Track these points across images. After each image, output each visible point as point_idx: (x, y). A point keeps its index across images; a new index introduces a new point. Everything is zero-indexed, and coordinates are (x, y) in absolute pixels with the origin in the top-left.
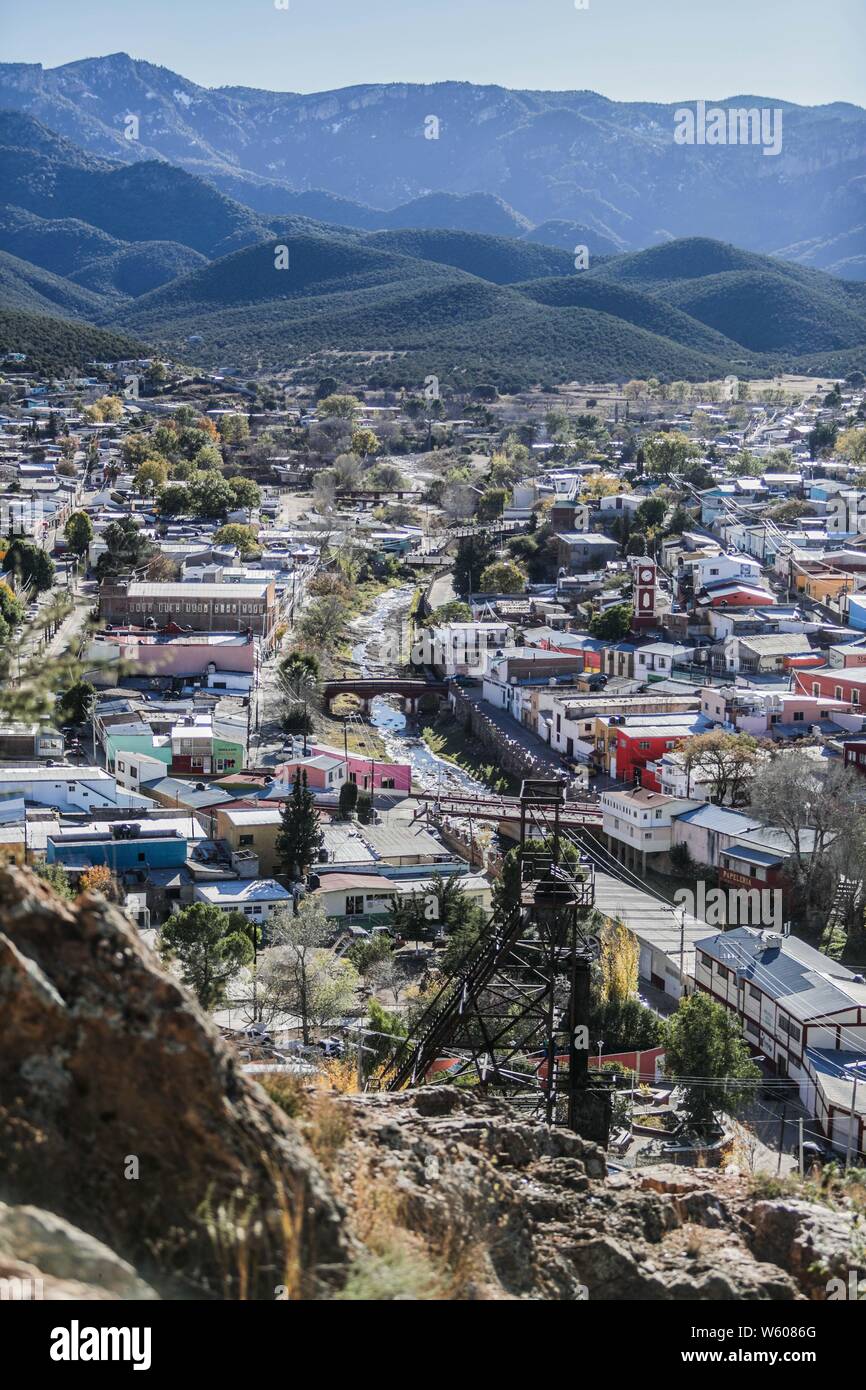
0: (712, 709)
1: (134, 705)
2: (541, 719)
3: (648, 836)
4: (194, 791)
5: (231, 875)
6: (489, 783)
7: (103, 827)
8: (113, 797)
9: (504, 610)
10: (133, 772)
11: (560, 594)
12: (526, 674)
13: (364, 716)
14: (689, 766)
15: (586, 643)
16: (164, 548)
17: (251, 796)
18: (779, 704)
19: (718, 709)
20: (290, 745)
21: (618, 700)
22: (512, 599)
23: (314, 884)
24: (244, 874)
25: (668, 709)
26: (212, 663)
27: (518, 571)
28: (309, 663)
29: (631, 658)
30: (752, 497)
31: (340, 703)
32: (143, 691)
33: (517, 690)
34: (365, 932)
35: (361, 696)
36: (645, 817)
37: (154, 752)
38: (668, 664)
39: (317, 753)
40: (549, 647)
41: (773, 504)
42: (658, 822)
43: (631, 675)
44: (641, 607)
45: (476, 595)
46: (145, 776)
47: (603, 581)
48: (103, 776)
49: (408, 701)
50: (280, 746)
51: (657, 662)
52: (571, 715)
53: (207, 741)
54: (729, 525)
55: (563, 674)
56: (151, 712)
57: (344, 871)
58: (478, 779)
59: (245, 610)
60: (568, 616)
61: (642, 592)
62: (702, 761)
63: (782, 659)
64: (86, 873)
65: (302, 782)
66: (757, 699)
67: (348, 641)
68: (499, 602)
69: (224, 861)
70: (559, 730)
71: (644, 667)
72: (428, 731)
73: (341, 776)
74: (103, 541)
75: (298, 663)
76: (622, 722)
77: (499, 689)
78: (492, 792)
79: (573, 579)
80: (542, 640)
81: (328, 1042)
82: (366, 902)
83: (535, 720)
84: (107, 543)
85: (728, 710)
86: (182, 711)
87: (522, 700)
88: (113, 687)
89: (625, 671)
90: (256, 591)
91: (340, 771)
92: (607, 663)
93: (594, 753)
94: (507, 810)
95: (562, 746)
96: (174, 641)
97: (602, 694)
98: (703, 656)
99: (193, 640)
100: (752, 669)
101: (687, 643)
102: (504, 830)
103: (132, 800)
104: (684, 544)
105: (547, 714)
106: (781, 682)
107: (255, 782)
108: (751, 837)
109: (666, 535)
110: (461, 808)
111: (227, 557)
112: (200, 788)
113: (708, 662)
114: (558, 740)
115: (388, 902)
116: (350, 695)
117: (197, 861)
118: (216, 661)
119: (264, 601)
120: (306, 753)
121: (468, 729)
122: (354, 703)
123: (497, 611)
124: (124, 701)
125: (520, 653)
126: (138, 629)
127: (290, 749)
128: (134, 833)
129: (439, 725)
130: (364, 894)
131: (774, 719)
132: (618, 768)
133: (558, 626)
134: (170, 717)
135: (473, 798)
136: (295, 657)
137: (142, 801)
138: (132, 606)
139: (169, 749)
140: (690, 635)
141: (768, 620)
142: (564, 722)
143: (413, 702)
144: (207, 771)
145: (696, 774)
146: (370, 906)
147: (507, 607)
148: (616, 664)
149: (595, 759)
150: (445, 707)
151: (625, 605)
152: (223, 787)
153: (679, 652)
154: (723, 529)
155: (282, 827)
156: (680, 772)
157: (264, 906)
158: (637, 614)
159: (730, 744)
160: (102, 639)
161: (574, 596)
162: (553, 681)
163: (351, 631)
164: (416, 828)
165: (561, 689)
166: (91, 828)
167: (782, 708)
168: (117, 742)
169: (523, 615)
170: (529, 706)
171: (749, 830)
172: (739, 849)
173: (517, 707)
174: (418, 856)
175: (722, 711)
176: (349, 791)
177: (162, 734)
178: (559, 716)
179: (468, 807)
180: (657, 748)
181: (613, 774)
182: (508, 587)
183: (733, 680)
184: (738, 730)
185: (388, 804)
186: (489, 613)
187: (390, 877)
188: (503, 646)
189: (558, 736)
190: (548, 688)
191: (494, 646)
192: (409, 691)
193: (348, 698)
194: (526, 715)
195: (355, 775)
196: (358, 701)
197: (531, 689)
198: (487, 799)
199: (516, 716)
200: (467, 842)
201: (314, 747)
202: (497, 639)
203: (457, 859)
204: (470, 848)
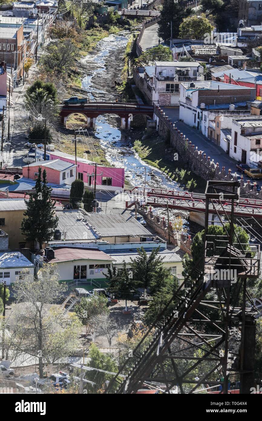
2: (222, 136)
6: (182, 183)
9: (197, 52)
11: (240, 40)
12: (212, 101)
13: (90, 131)
15: (258, 78)
17: (4, 189)
20: (34, 151)
22: (203, 44)
23: (50, 256)
28: (49, 89)
31: (72, 121)
33: (205, 113)
34: (87, 292)
35: (88, 115)
39: (54, 157)
40: (230, 81)
45: (175, 41)
49: (123, 120)
50: (26, 152)
52: (245, 133)
55: (239, 103)
57: (73, 246)
58: (174, 180)
60: (245, 57)
65: (42, 179)
67: (78, 74)
68: (193, 46)
70: (236, 143)
72: (138, 143)
73: (71, 176)
75: (41, 90)
77: (191, 112)
78: (185, 189)
79: (249, 29)
80: (225, 76)
81: (58, 375)
82: (88, 270)
83: (218, 136)
87: (209, 120)
90: (8, 34)
91: (71, 171)
94: (196, 203)
95: (238, 156)
102: (193, 218)
105: (227, 131)
107: (7, 179)
110: (161, 201)
114: (235, 151)
115: (105, 271)
116: (80, 114)
119: (15, 41)
120: (46, 158)
121: (168, 142)
122: (82, 120)
123: (191, 53)
125: (208, 85)
127: (33, 154)
129: (147, 138)
130: (88, 264)
133: (237, 65)
135: (170, 194)
136: (38, 85)
142: (240, 138)
143: (126, 121)
146: (92, 273)
147: (199, 50)
150: (151, 125)
155: (27, 213)
157: (12, 272)
161: (250, 43)
162: (232, 107)
163: (81, 66)
164: (127, 214)
165: (239, 113)
169: (211, 56)
170: (214, 125)
173: (205, 125)
174: (129, 236)
176: (77, 187)
178: (236, 134)
179: (166, 200)
182: (200, 35)
186: (185, 54)
187: (107, 252)
188: (195, 79)
189: (235, 148)
190: (228, 112)
191: (189, 79)
192: (123, 113)
193: (78, 117)
194: (211, 132)
195: (82, 174)
196: (86, 120)
197: (215, 112)
198: (180, 194)
199: (203, 133)
200: (165, 227)
201: (52, 153)
202: (191, 74)
203: (158, 239)
204: (167, 231)
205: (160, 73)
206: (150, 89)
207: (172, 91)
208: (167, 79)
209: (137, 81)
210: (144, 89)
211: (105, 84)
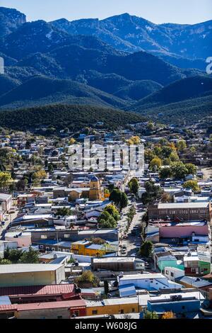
1: (167, 249)
4: (196, 281)
7: (168, 296)
8: (167, 284)
10: (172, 274)
16: (165, 190)
26: (193, 232)
32: (169, 243)
37: (178, 267)
46: (176, 276)
48: (163, 276)
53: (197, 262)
56: (174, 251)
59: (201, 212)
64: (164, 314)
74: (143, 188)
84: (146, 189)
86: (186, 251)
88: (158, 242)
96: (178, 225)
99: (185, 224)
103: (175, 285)
111: (189, 193)
112: (198, 280)
117: (204, 309)
118: (195, 231)
119: (208, 209)
124: (163, 248)
126: (163, 221)
128: (180, 298)
134: (182, 253)
137: (179, 286)
138: (160, 212)
139: (183, 265)
144: (197, 273)
152: (206, 279)
160: (152, 225)
166: (162, 297)
168: (162, 262)
177: (180, 260)
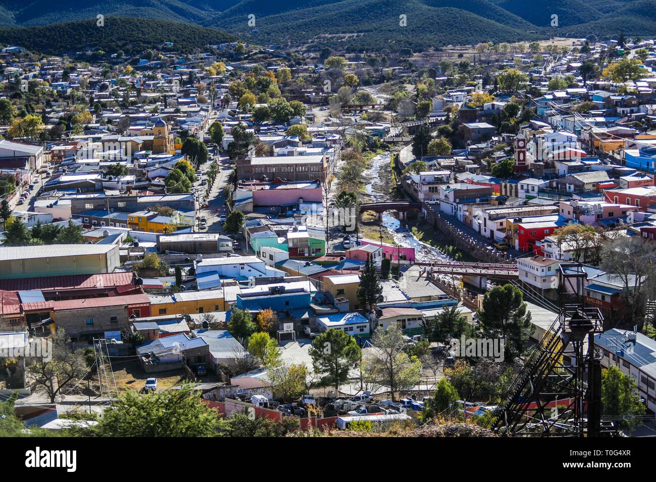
0: (566, 212)
1: (264, 222)
2: (474, 220)
3: (544, 281)
4: (305, 266)
5: (335, 311)
6: (451, 255)
7: (265, 288)
8: (264, 271)
9: (442, 164)
10: (271, 257)
11: (470, 154)
12: (464, 197)
13: (378, 222)
14: (560, 243)
15: (491, 180)
16: (262, 138)
17: (333, 268)
18: (601, 208)
19: (569, 212)
20: (349, 240)
21: (514, 209)
22: (445, 158)
23: (379, 314)
24: (342, 310)
25: (541, 213)
26: (301, 198)
27: (446, 142)
28: (352, 195)
29: (516, 187)
30: (562, 101)
31: (366, 216)
32: (266, 214)
33: (460, 206)
34: (409, 338)
35: (377, 212)
36: (543, 271)
37: (279, 246)
38: (536, 189)
39: (365, 243)
40: (472, 183)
41: (574, 104)
42: (549, 273)
43: (517, 195)
44: (519, 160)
45: (426, 157)
46: (277, 259)
47: (491, 147)
48: (258, 260)
49: (401, 214)
50: (342, 239)
51: (530, 188)
52: (492, 218)
53: (306, 240)
54: (553, 115)
55: (482, 197)
56: (274, 225)
57: (394, 306)
58: (445, 253)
59: (312, 170)
60: (476, 166)
61: (519, 152)
62: (567, 240)
63: (596, 185)
64: (260, 313)
65: (370, 261)
66: (589, 206)
67: (362, 183)
68: (439, 160)
69: (329, 303)
70: (485, 226)
71: (524, 191)
72: (414, 229)
73: (379, 255)
74: (232, 136)
75: (347, 196)
76: (520, 221)
77: (449, 205)
78: (453, 260)
79: (474, 147)
80: (467, 179)
81: (406, 400)
82: (407, 322)
83: (471, 221)
84: (234, 138)
85: (574, 212)
86: (291, 224)
87: (463, 210)
88: (251, 213)
89: (513, 194)
90: (317, 159)
91: (379, 252)
92: (503, 190)
93: (506, 237)
94: (468, 269)
95: (488, 234)
96: (279, 187)
97: (505, 206)
98: (554, 184)
99: (289, 186)
100: (581, 190)
101: (544, 178)
102: (465, 280)
103: (275, 273)
104: (532, 126)
106: (597, 197)
107: (335, 260)
108: (599, 279)
109: (521, 122)
110: (442, 269)
111: (295, 142)
112: (308, 264)
113: (557, 187)
114: (485, 231)
115: (420, 322)
116: (370, 211)
117: (316, 304)
118: (303, 196)
119: (322, 164)
120: (358, 244)
121: (435, 227)
122: (372, 215)
123: (439, 164)
124: (258, 220)
125: (458, 186)
126: (258, 182)
127: (348, 241)
128: (282, 290)
129: (420, 225)
130: (406, 318)
131: (598, 216)
132: (520, 245)
133: (472, 171)
134: (284, 228)
135: (448, 264)
136: (344, 193)
137: (280, 273)
138: (253, 169)
139: (286, 244)
140: (545, 173)
141: (585, 164)
142: (488, 222)
143: (403, 214)
144: (306, 255)
145: (564, 246)
146: (410, 324)
147: (444, 162)
148: (508, 190)
149: (507, 240)
150: (421, 215)
151: (510, 159)
152: (319, 263)
153: (540, 183)
154: (549, 118)
155: (361, 284)
156: (556, 247)
157: (355, 326)
158: (517, 164)
159: (581, 230)
160: (242, 188)
161: (477, 156)
162: (478, 200)
163: (364, 178)
165: (483, 204)
166: (258, 289)
167: (602, 211)
168: (257, 241)
169: (453, 166)
170: (467, 213)
171: (598, 276)
172: (594, 286)
173: (460, 214)
174: (430, 296)
175: (571, 213)
176: (386, 263)
177: (282, 237)
178: (485, 219)
179: (446, 268)
180: (541, 234)
181: (517, 248)
182: (442, 152)
183: (571, 196)
184: (582, 223)
185: (406, 269)
186: (435, 166)
187: (418, 308)
188: (448, 183)
189: (485, 229)
190: (476, 204)
191: (444, 183)
192: (400, 208)
193: (369, 213)
194: (465, 219)
195: (385, 254)
196: (375, 214)
197: (467, 205)
198: (452, 263)
199: (459, 219)
200: (451, 287)
201: (361, 240)
202: (445, 179)
203: (451, 297)
204: (453, 291)
205: (424, 180)
206: (416, 191)
207: (433, 191)
208: (429, 183)
209: (404, 185)
210: (411, 191)
211: (382, 189)
